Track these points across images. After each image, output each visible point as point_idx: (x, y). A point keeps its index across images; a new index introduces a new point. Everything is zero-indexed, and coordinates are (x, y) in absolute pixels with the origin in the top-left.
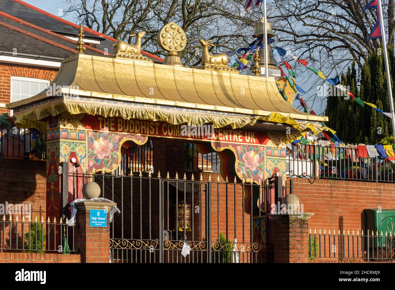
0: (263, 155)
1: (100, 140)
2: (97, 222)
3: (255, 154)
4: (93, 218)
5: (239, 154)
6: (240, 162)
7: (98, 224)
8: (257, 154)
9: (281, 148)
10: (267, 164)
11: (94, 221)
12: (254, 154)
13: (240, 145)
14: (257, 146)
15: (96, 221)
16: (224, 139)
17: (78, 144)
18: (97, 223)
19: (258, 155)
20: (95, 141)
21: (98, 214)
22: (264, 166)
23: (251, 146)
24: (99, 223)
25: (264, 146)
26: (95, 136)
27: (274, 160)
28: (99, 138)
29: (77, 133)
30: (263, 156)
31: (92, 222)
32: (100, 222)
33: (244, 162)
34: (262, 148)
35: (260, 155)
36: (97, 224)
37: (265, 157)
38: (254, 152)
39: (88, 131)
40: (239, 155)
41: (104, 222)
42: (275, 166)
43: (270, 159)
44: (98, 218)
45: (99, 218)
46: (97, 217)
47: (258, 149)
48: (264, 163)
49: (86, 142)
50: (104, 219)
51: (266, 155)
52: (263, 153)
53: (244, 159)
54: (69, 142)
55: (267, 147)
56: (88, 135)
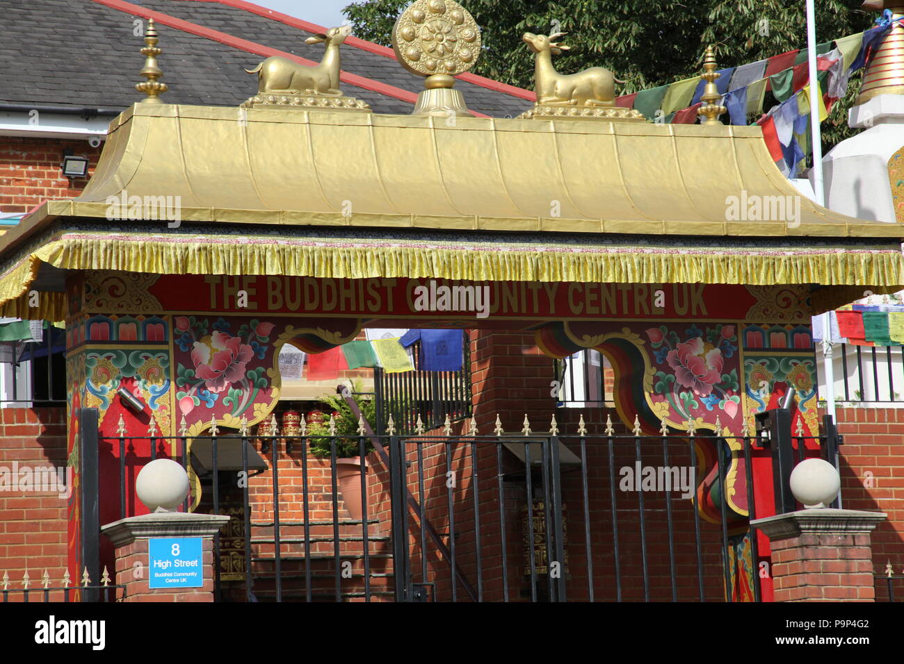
0: (735, 348)
1: (213, 338)
2: (171, 575)
3: (707, 350)
4: (160, 564)
5: (656, 350)
6: (660, 373)
7: (174, 581)
8: (715, 347)
9: (795, 325)
10: (749, 373)
11: (160, 570)
12: (705, 348)
13: (657, 325)
14: (713, 326)
15: (168, 570)
16: (604, 312)
17: (143, 354)
18: (170, 578)
19: (717, 351)
20: (196, 344)
21: (174, 549)
22: (739, 382)
23: (694, 326)
24: (177, 578)
25: (735, 325)
26: (194, 329)
27: (770, 361)
28: (210, 334)
29: (140, 324)
30: (736, 353)
31: (157, 575)
32: (179, 575)
33: (673, 372)
34: (730, 329)
35: (724, 351)
36: (170, 581)
37: (742, 354)
38: (704, 340)
39: (174, 316)
40: (655, 353)
41: (192, 574)
42: (775, 380)
43: (757, 359)
44: (173, 563)
45: (179, 563)
46: (172, 559)
47: (716, 332)
48: (738, 372)
49: (170, 347)
50: (194, 563)
51: (745, 350)
52: (736, 344)
53: (671, 365)
54: (114, 351)
55: (748, 324)
56: (174, 326)
